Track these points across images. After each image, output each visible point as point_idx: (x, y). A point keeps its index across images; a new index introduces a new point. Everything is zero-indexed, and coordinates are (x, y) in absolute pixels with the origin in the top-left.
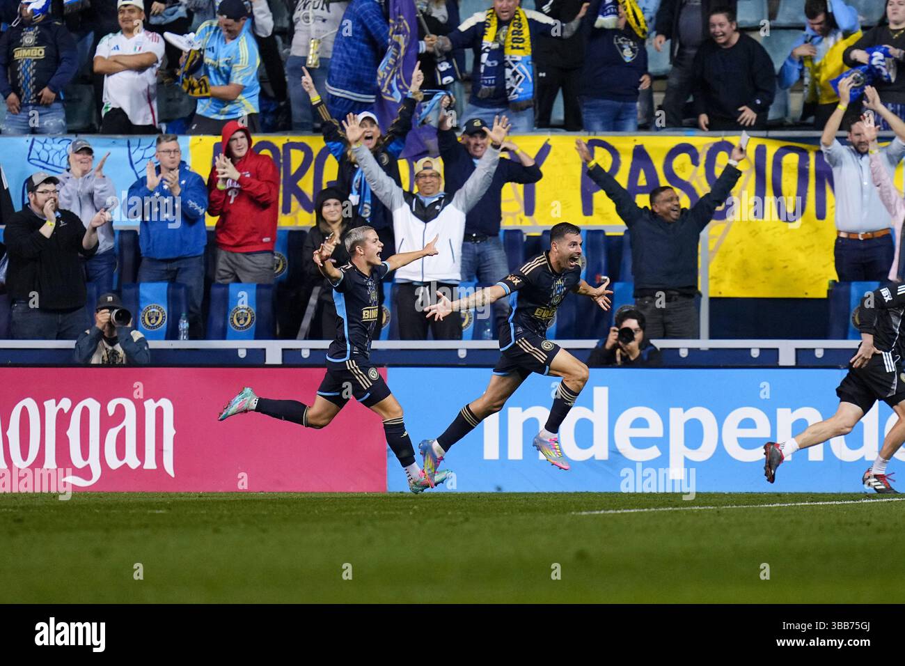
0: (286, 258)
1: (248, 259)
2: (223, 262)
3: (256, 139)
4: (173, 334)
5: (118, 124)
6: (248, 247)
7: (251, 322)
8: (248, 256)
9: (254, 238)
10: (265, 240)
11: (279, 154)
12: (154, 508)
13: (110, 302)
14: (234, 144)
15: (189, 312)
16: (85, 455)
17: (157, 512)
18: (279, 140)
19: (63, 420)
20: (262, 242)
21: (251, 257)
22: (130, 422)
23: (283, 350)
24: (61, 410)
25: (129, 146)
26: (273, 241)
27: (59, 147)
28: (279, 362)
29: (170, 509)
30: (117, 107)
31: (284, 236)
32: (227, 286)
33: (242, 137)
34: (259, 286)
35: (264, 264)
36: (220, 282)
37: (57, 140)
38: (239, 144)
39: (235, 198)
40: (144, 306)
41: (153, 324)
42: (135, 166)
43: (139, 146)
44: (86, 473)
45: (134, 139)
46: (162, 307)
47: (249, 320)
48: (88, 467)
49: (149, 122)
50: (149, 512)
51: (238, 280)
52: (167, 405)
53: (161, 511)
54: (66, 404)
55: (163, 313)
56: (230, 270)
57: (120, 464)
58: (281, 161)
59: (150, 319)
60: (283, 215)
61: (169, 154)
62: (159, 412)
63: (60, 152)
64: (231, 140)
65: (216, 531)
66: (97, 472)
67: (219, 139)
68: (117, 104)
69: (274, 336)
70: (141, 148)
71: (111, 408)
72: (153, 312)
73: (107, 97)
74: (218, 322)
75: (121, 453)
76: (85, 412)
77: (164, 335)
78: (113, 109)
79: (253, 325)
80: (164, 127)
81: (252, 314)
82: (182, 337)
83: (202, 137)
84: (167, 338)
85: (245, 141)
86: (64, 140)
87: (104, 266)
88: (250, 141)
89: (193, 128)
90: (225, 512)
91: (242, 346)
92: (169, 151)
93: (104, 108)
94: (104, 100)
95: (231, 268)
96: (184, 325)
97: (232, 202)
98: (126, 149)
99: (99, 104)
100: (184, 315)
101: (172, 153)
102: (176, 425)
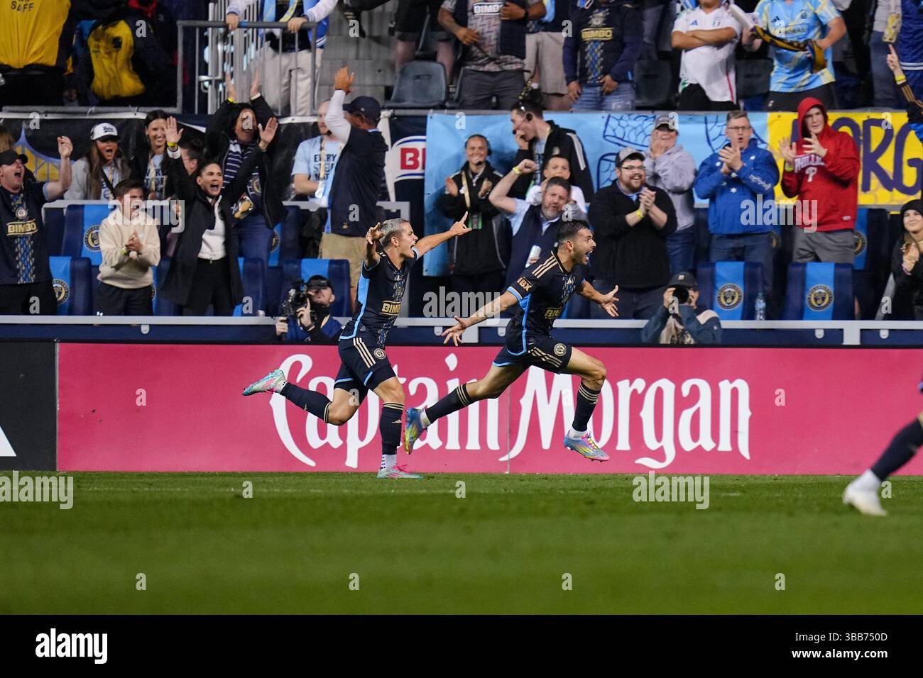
0: (865, 238)
1: (829, 238)
2: (802, 241)
3: (833, 116)
4: (749, 314)
5: (696, 100)
6: (827, 226)
7: (829, 302)
8: (828, 235)
9: (834, 217)
10: (845, 218)
11: (859, 130)
12: (727, 491)
13: (681, 281)
14: (809, 121)
15: (764, 291)
16: (659, 436)
17: (731, 495)
18: (859, 117)
19: (637, 401)
20: (842, 220)
21: (831, 236)
22: (705, 403)
23: (862, 330)
24: (635, 391)
25: (706, 123)
26: (854, 220)
27: (634, 124)
28: (857, 342)
29: (744, 492)
30: (695, 83)
31: (863, 215)
32: (804, 265)
33: (817, 114)
34: (837, 265)
35: (844, 242)
36: (799, 261)
37: (633, 117)
38: (815, 121)
39: (814, 177)
40: (720, 286)
41: (729, 304)
42: (712, 143)
43: (716, 122)
44: (659, 455)
45: (712, 116)
46: (738, 286)
47: (827, 300)
48: (661, 449)
49: (727, 98)
50: (723, 494)
51: (817, 260)
52: (742, 386)
53: (735, 494)
54: (639, 384)
55: (739, 293)
56: (810, 250)
57: (694, 445)
58: (861, 138)
59: (726, 299)
60: (863, 193)
61: (736, 130)
62: (735, 393)
63: (635, 128)
64: (807, 116)
65: (791, 514)
66: (670, 455)
67: (794, 116)
68: (695, 80)
69: (851, 317)
70: (718, 124)
71: (686, 389)
72: (729, 291)
73: (684, 73)
74: (794, 301)
75: (695, 435)
76: (659, 393)
77: (740, 315)
78: (691, 85)
79: (831, 304)
80: (742, 104)
81: (830, 294)
82: (758, 316)
83: (780, 113)
84: (743, 318)
85: (820, 117)
86: (640, 116)
87: (678, 246)
88: (826, 118)
89: (770, 105)
90: (800, 495)
91: (819, 326)
92: (737, 128)
93: (681, 83)
94: (681, 76)
95: (810, 246)
96: (760, 305)
97: (810, 180)
98: (703, 126)
99: (677, 80)
100: (760, 294)
101: (741, 129)
102: (752, 407)
